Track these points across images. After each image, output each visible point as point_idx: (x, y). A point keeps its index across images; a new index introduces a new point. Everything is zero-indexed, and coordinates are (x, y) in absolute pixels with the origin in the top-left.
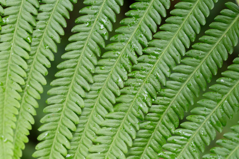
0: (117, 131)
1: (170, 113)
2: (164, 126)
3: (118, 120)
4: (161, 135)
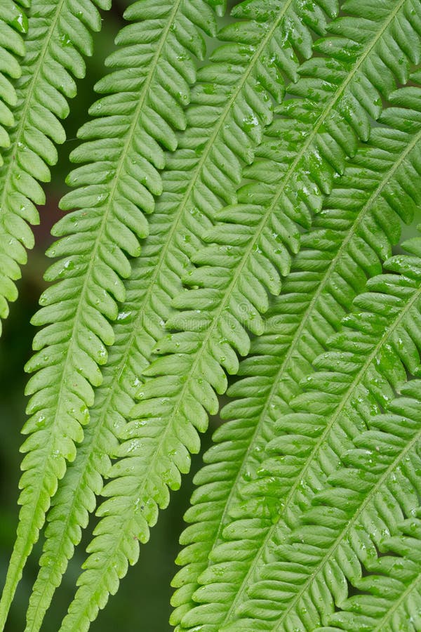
0: (244, 253)
1: (379, 209)
2: (361, 240)
3: (248, 226)
4: (356, 264)
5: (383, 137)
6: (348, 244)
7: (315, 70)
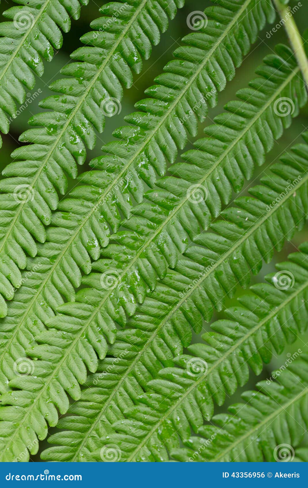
0: (74, 339)
1: (177, 320)
2: (162, 341)
3: (80, 319)
4: (155, 358)
5: (186, 266)
6: (152, 342)
7: (144, 212)
